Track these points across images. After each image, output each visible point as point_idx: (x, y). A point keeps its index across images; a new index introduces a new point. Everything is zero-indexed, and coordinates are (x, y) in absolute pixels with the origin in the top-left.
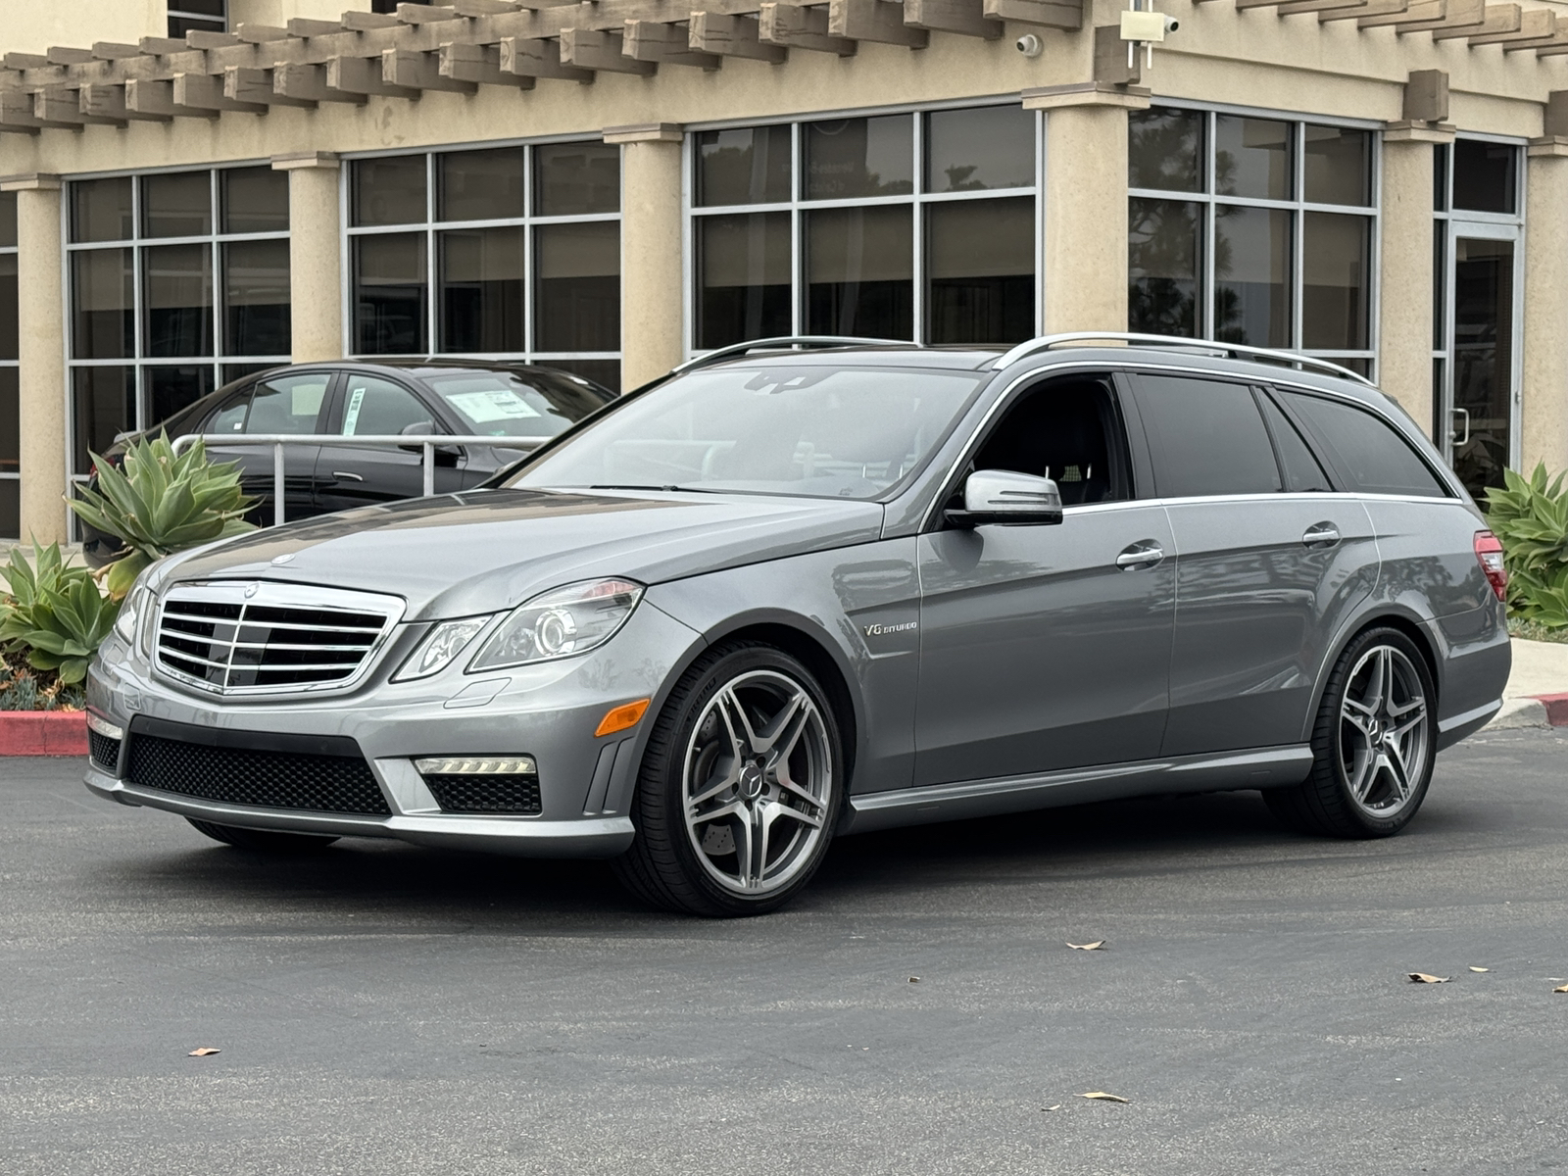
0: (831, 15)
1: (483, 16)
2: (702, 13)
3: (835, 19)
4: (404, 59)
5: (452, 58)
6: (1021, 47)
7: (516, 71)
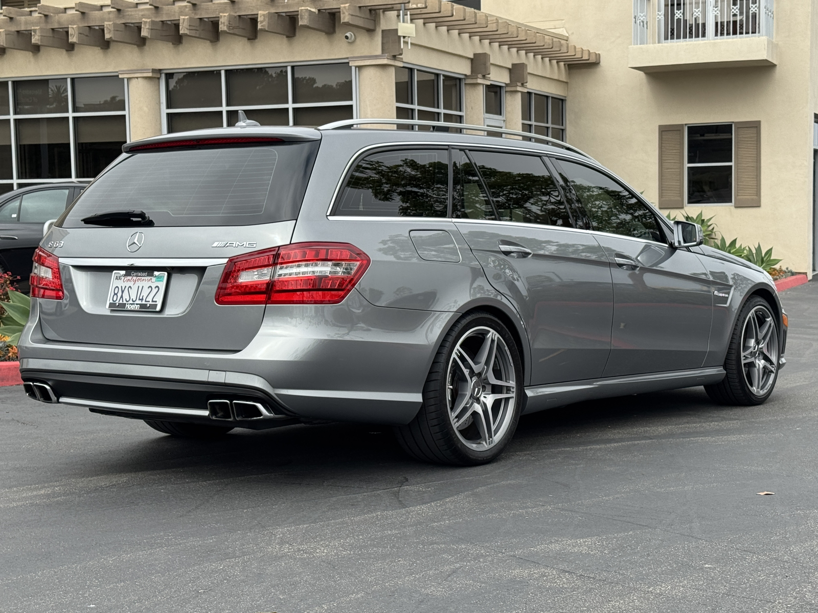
0: (259, 20)
1: (52, 14)
2: (187, 17)
3: (262, 22)
4: (8, 34)
5: (40, 35)
6: (347, 37)
7: (78, 41)
